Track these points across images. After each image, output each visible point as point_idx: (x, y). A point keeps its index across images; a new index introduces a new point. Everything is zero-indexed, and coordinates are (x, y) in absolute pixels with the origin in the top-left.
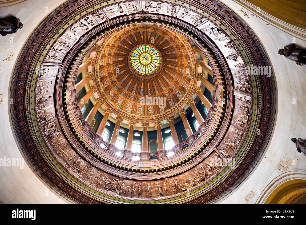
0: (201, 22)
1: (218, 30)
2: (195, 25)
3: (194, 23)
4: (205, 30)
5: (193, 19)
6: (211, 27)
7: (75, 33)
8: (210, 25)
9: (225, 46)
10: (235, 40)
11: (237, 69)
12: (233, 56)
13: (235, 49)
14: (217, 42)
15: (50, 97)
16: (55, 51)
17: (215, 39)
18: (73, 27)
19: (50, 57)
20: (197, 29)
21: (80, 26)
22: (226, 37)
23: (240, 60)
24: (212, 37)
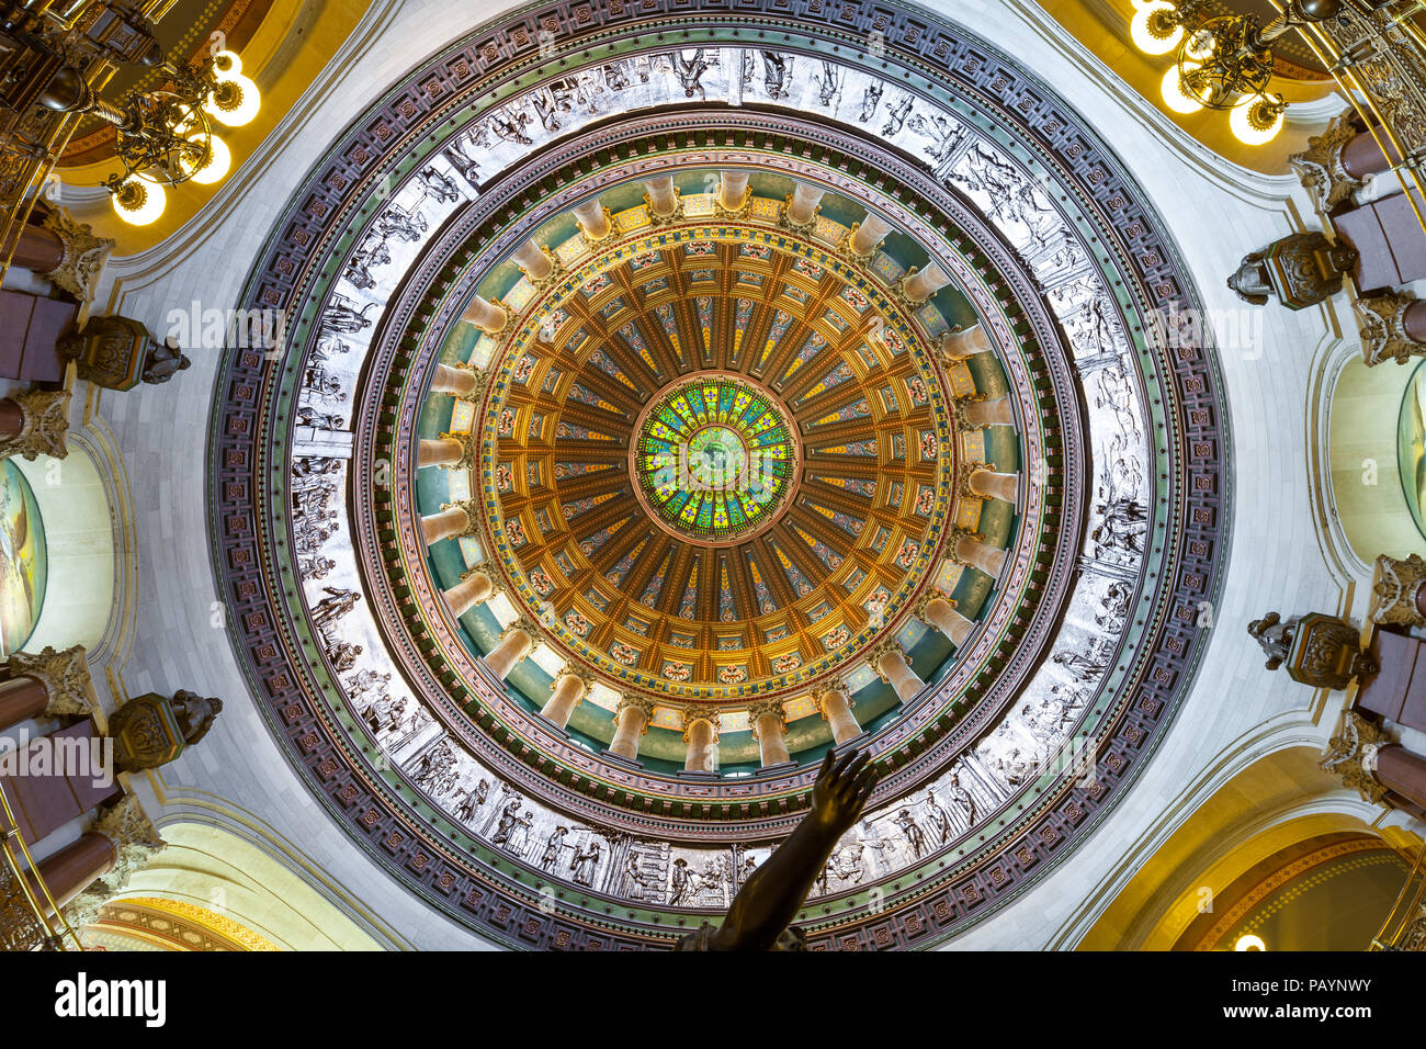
0: (426, 763)
1: (375, 723)
2: (449, 742)
3: (450, 752)
4: (419, 721)
5: (452, 772)
6: (397, 736)
7: (856, 852)
8: (400, 745)
9: (358, 650)
10: (326, 687)
11: (326, 551)
12: (337, 609)
13: (327, 642)
14: (385, 665)
15: (1059, 660)
16: (947, 825)
17: (387, 677)
18: (850, 883)
19: (974, 812)
20: (444, 726)
21: (828, 872)
22: (352, 693)
23: (314, 591)
24: (398, 688)
